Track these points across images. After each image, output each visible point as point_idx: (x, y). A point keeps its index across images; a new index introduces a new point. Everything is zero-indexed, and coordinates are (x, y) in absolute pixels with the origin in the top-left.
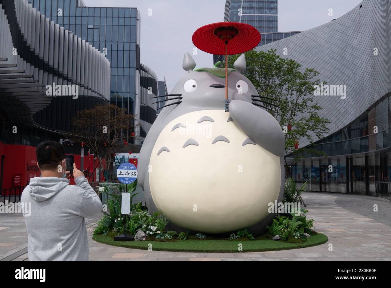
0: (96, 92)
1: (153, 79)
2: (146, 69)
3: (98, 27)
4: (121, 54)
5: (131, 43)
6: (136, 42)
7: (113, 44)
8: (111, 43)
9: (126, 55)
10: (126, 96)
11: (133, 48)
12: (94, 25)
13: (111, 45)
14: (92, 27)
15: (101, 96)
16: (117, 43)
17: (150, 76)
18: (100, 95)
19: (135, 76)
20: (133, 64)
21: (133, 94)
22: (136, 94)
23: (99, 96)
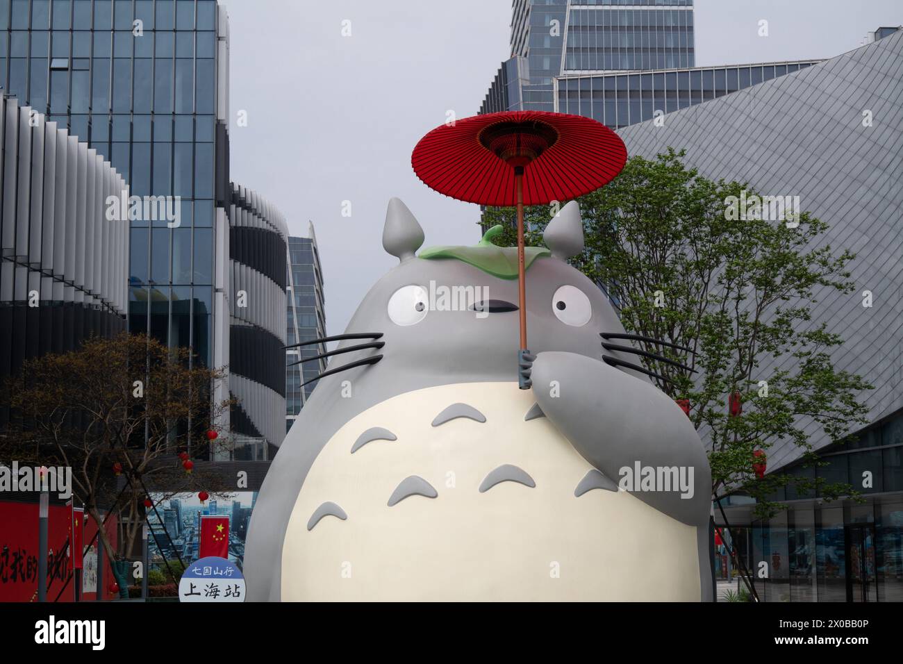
0: (81, 289)
1: (274, 233)
2: (249, 201)
3: (85, 64)
4: (163, 153)
5: (198, 118)
6: (214, 114)
7: (136, 119)
8: (129, 119)
9: (182, 154)
10: (183, 294)
11: (206, 133)
12: (72, 59)
13: (132, 124)
14: (64, 63)
15: (98, 302)
16: (149, 118)
17: (262, 225)
18: (96, 297)
19: (212, 228)
20: (206, 188)
21: (208, 289)
22: (217, 290)
23: (90, 300)
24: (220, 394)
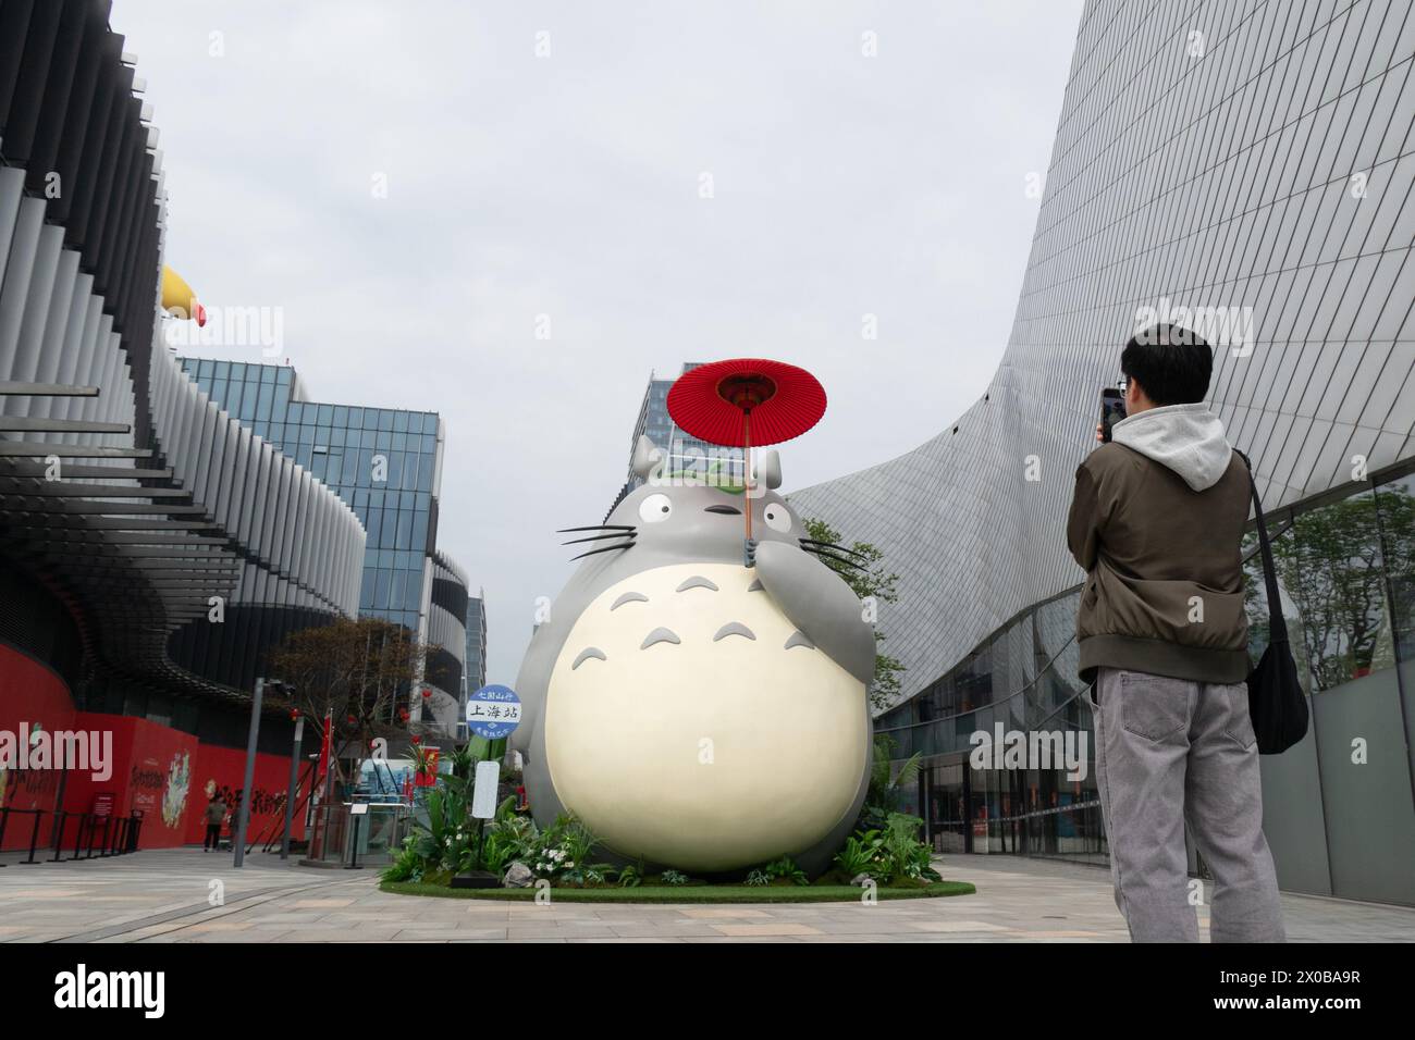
0: (325, 600)
1: (458, 585)
2: (445, 561)
3: (339, 451)
4: (390, 517)
5: (418, 494)
6: (430, 492)
7: (373, 492)
8: (368, 491)
9: (404, 519)
10: (396, 619)
11: (423, 504)
12: (330, 447)
13: (369, 496)
14: (324, 449)
15: (337, 611)
16: (383, 491)
17: (453, 579)
18: (336, 608)
19: (421, 572)
20: (420, 543)
21: (414, 614)
22: (421, 615)
23: (332, 609)
24: (416, 691)
